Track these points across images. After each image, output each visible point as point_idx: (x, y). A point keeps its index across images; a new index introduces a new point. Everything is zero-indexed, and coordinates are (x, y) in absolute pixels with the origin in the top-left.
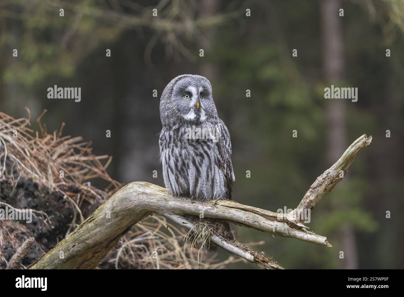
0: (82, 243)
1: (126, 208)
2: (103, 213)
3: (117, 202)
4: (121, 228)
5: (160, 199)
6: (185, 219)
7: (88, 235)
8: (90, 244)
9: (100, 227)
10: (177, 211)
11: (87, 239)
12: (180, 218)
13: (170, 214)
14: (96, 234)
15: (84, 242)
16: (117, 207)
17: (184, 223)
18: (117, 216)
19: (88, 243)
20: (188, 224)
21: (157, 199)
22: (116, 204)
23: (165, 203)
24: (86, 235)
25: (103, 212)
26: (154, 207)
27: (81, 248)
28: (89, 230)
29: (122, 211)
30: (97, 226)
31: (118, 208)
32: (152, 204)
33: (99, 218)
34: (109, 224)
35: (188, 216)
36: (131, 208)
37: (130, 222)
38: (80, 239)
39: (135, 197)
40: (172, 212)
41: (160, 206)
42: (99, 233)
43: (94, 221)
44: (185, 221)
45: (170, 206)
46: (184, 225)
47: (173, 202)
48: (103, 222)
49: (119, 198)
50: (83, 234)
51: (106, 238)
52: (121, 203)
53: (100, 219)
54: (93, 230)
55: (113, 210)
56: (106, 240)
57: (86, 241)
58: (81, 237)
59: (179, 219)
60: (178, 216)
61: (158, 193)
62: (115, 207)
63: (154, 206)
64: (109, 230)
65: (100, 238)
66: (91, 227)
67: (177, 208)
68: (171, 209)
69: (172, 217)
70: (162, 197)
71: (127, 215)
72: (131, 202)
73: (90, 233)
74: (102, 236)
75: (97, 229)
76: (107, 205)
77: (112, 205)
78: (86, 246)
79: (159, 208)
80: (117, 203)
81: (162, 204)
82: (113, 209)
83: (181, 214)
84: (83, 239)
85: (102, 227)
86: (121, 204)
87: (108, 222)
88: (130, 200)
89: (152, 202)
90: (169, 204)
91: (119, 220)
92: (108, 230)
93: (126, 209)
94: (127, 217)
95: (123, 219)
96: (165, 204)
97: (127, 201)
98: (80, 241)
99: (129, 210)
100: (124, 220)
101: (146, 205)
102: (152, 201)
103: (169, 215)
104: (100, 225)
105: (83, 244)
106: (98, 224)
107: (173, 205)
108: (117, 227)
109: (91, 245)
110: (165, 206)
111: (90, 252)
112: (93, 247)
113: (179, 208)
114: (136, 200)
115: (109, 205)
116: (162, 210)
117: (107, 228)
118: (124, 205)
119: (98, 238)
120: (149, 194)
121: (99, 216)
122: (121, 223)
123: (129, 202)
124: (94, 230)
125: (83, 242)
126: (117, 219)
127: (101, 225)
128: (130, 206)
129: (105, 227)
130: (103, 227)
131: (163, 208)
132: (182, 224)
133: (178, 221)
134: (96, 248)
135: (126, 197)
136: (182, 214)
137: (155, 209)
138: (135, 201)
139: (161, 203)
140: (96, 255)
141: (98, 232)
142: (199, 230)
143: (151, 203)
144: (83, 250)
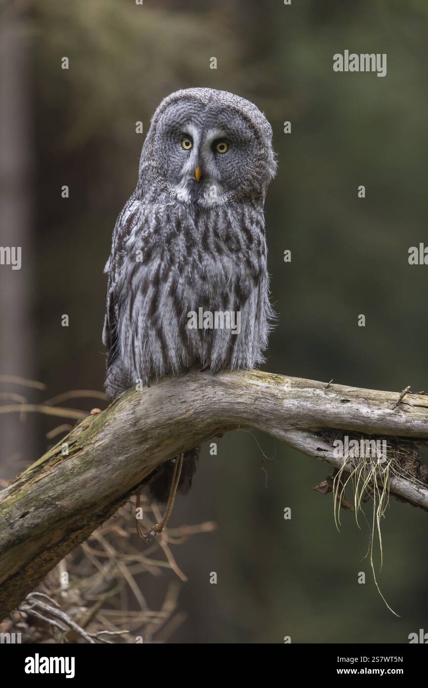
0: (47, 508)
1: (170, 419)
2: (106, 435)
3: (146, 405)
4: (146, 469)
5: (261, 396)
6: (321, 440)
7: (64, 487)
8: (67, 508)
9: (96, 467)
10: (304, 422)
11: (58, 498)
12: (311, 437)
13: (286, 430)
14: (84, 485)
15: (51, 504)
16: (148, 417)
17: (319, 449)
18: (144, 440)
19: (62, 507)
20: (329, 452)
21: (253, 396)
22: (145, 411)
23: (275, 404)
24: (58, 488)
25: (106, 432)
26: (245, 415)
27: (43, 518)
28: (65, 476)
29: (158, 427)
30: (88, 464)
31: (149, 421)
32: (242, 408)
33: (96, 445)
34: (121, 458)
35: (327, 433)
36: (184, 419)
37: (172, 453)
38: (42, 497)
39: (193, 392)
40: (292, 425)
41: (261, 411)
42: (93, 482)
43: (83, 453)
44: (322, 446)
45: (286, 410)
46: (321, 454)
47: (294, 400)
48: (107, 456)
49: (152, 396)
50: (50, 484)
51: (107, 493)
52: (158, 408)
53: (99, 448)
54: (76, 475)
55: (134, 424)
56: (107, 497)
57: (57, 503)
58: (44, 492)
59: (309, 440)
60: (305, 434)
61: (251, 382)
62: (140, 419)
63: (244, 412)
64: (120, 473)
65: (93, 493)
66: (73, 468)
67: (305, 414)
68: (289, 418)
69: (289, 436)
70: (264, 390)
71: (169, 438)
72: (184, 406)
73: (70, 483)
74: (98, 489)
75: (88, 472)
76: (117, 416)
77: (133, 414)
78: (54, 515)
79: (258, 416)
80: (146, 409)
81: (266, 406)
82: (136, 423)
83: (312, 429)
84: (49, 497)
85: (101, 467)
86: (157, 411)
87: (119, 454)
88: (183, 400)
89: (239, 403)
90: (285, 406)
91: (147, 450)
92: (117, 473)
93: (170, 422)
94: (168, 442)
95: (158, 446)
96: (275, 407)
97: (173, 402)
98: (42, 503)
99: (178, 423)
100: (159, 449)
101: (224, 410)
102: (239, 400)
103: (282, 433)
104: (96, 462)
105: (50, 509)
106: (92, 461)
107: (293, 408)
108: (139, 466)
109: (67, 511)
110: (275, 410)
111: (61, 529)
112: (71, 516)
113: (311, 415)
114: (197, 400)
115: (125, 413)
116: (267, 420)
117: (114, 470)
118: (164, 413)
119: (87, 494)
120: (230, 384)
121: (97, 441)
122: (150, 455)
123: (179, 406)
124: (79, 474)
125: (47, 504)
126: (142, 446)
127: (100, 461)
128: (182, 414)
129: (110, 467)
130: (105, 468)
131: (269, 416)
132: (316, 452)
133: (306, 446)
134: (78, 517)
135: (170, 395)
136: (315, 430)
137: (249, 420)
138: (194, 401)
139: (264, 405)
140: (73, 536)
141: (91, 480)
142: (363, 464)
143: (237, 406)
144: (46, 524)
